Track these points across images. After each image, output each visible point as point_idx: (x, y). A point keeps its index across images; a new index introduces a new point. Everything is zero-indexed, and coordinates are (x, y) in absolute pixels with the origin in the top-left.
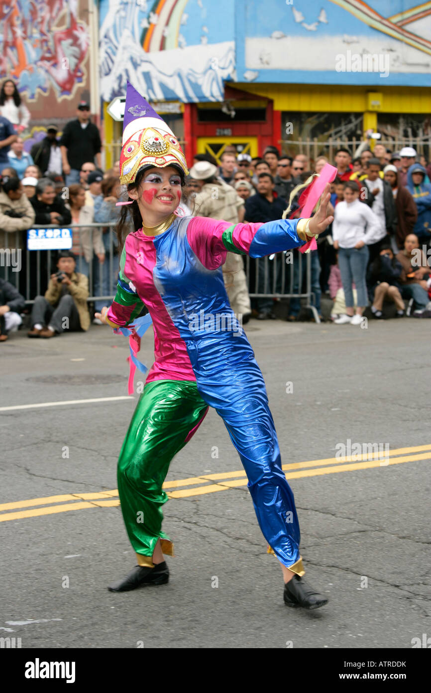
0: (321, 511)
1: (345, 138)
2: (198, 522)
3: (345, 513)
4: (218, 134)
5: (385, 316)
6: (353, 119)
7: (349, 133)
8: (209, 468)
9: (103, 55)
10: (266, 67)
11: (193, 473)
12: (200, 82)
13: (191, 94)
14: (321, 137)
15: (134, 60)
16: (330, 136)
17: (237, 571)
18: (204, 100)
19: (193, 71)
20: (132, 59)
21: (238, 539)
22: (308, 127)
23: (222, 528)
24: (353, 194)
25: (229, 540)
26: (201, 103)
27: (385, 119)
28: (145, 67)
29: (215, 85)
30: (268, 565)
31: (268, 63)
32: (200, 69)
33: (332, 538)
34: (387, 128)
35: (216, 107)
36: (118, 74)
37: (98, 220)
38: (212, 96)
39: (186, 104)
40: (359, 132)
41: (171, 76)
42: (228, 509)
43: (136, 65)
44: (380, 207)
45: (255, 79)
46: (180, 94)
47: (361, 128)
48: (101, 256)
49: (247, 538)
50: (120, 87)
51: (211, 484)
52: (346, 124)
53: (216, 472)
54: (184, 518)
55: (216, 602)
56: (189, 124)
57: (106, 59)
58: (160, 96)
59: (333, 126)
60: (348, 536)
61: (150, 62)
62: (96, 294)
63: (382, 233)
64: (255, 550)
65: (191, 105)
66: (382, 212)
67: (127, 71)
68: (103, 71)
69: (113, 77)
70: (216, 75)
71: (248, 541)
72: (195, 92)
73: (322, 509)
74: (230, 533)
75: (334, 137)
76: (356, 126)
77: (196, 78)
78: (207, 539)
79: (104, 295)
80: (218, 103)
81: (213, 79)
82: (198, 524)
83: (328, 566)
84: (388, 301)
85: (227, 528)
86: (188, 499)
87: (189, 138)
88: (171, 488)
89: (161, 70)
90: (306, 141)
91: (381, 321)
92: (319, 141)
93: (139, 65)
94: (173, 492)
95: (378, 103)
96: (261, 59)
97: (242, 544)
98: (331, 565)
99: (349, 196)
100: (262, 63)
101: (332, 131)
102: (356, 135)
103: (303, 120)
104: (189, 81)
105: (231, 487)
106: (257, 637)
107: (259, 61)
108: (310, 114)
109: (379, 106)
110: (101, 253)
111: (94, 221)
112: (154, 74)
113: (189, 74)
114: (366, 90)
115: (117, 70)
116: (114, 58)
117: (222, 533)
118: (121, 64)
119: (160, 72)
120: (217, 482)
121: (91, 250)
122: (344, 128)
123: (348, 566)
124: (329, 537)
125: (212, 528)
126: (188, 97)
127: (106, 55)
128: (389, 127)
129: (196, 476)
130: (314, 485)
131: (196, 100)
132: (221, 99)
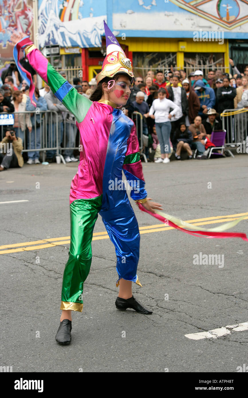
0: (99, 257)
1: (167, 66)
2: (33, 262)
3: (110, 257)
4: (99, 64)
5: (182, 159)
6: (171, 56)
7: (169, 63)
8: (50, 236)
9: (40, 24)
10: (124, 29)
11: (41, 238)
12: (89, 37)
13: (85, 43)
14: (154, 65)
15: (56, 26)
16: (159, 65)
17: (42, 286)
18: (91, 46)
19: (86, 31)
20: (55, 25)
21: (50, 271)
22: (147, 60)
23: (44, 266)
24: (163, 95)
25: (45, 271)
26: (90, 48)
27: (188, 55)
28: (61, 30)
29: (97, 38)
30: (59, 284)
31: (125, 27)
32: (89, 30)
33: (99, 270)
34: (189, 60)
35: (98, 50)
36: (48, 34)
37: (28, 109)
38: (96, 44)
39: (83, 49)
40: (174, 62)
41: (75, 34)
42: (51, 256)
43: (57, 29)
44: (179, 101)
45: (118, 35)
46: (80, 43)
47: (176, 61)
48: (30, 129)
49: (55, 270)
50: (49, 40)
51: (47, 244)
52: (167, 59)
53: (53, 237)
54: (27, 260)
55: (25, 302)
56: (84, 59)
57: (42, 25)
58: (69, 45)
59: (160, 59)
60: (107, 269)
61: (64, 27)
62: (28, 148)
63: (180, 115)
64: (57, 276)
65: (85, 49)
66: (180, 104)
67: (52, 32)
68: (41, 32)
69: (45, 35)
70: (98, 33)
71: (55, 272)
72: (87, 42)
73: (99, 256)
74: (47, 268)
75: (161, 65)
76: (173, 59)
77: (88, 35)
78: (34, 271)
79: (32, 148)
80: (99, 48)
81: (96, 36)
82: (33, 263)
83: (91, 284)
84: (184, 151)
85: (47, 265)
86: (33, 251)
87: (84, 66)
88: (26, 246)
89: (70, 31)
90: (146, 67)
91: (180, 161)
92: (153, 67)
93: (59, 28)
94: (27, 248)
95: (184, 47)
96: (121, 25)
97: (52, 273)
98: (92, 283)
99: (161, 96)
100: (122, 26)
101: (160, 62)
102: (173, 64)
103: (144, 56)
104: (84, 37)
105: (57, 245)
106: (38, 319)
107: (120, 26)
108: (148, 53)
109: (185, 49)
110: (30, 127)
111: (26, 110)
112: (66, 33)
113: (84, 33)
114: (178, 41)
115: (47, 31)
116: (45, 25)
117: (43, 268)
118: (49, 28)
119: (70, 32)
120: (51, 243)
121: (25, 125)
122: (166, 61)
123: (101, 284)
124: (97, 269)
125: (39, 265)
126: (83, 45)
127: (42, 24)
128: (191, 60)
129: (41, 240)
130: (101, 243)
131: (88, 46)
132: (100, 46)
